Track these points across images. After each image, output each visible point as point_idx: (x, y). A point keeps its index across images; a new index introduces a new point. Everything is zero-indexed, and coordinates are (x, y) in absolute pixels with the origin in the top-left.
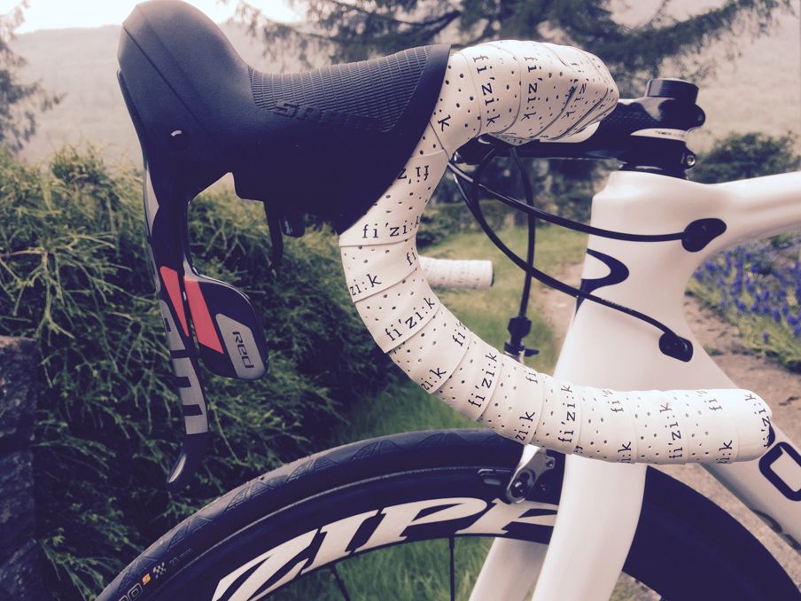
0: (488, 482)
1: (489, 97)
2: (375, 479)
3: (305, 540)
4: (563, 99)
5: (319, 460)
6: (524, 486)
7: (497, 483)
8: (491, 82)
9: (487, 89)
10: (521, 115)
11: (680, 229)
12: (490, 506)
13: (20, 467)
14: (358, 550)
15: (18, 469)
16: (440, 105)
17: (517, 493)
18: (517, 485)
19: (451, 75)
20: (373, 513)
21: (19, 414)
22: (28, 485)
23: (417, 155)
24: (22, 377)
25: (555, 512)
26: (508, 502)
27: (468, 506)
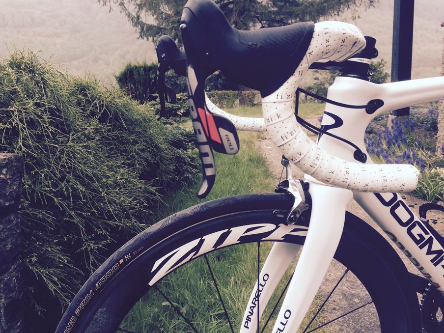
0: (278, 216)
1: (328, 44)
2: (227, 215)
3: (195, 243)
4: (352, 45)
5: (202, 206)
6: (295, 217)
7: (282, 216)
8: (330, 38)
9: (328, 41)
10: (337, 52)
11: (365, 104)
12: (278, 227)
13: (15, 222)
14: (218, 247)
15: (14, 222)
16: (310, 47)
17: (291, 221)
18: (292, 217)
19: (315, 35)
20: (226, 230)
21: (15, 194)
22: (18, 231)
23: (300, 66)
24: (16, 175)
25: (307, 230)
26: (287, 225)
27: (268, 227)
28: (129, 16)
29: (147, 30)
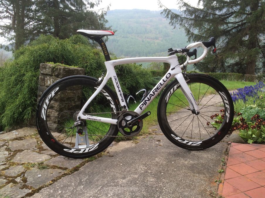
28: (186, 30)
29: (195, 37)
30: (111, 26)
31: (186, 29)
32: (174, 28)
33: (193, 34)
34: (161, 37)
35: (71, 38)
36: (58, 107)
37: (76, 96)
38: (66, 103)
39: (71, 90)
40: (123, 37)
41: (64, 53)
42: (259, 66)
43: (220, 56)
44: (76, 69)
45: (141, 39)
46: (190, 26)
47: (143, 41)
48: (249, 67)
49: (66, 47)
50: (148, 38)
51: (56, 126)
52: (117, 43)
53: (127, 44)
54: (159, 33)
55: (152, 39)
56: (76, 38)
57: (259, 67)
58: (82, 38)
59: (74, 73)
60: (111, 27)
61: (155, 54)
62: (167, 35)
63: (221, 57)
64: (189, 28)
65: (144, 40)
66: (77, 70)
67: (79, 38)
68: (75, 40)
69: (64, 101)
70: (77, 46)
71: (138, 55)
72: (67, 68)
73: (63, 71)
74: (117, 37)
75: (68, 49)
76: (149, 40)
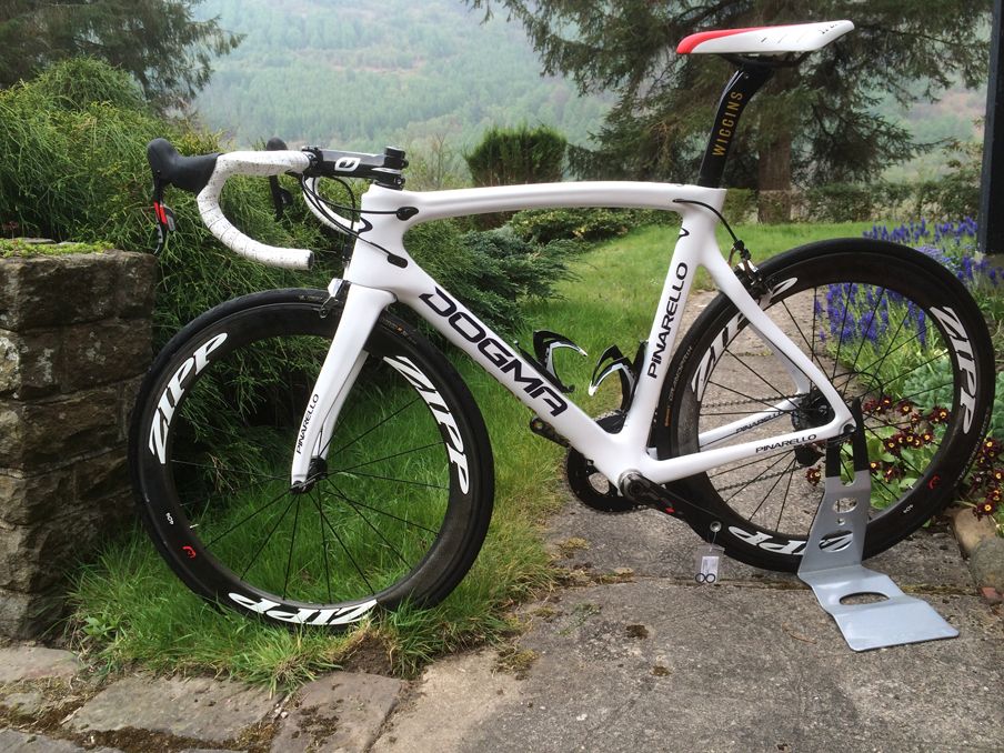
11: (395, 210)
21: (145, 296)
28: (530, 26)
29: (566, 55)
30: (218, 17)
31: (529, 23)
32: (487, 18)
33: (557, 42)
34: (422, 58)
35: (45, 77)
36: (18, 502)
37: (120, 417)
38: (64, 469)
39: (86, 387)
40: (270, 63)
41: (15, 165)
42: (800, 156)
43: (669, 124)
44: (99, 265)
45: (344, 69)
46: (547, 10)
47: (351, 77)
48: (769, 160)
49: (21, 128)
50: (369, 64)
51: (23, 609)
52: (247, 87)
53: (287, 90)
54: (412, 42)
55: (384, 65)
56: (74, 73)
57: (802, 159)
58: (102, 73)
59: (90, 285)
60: (218, 21)
61: (405, 128)
62: (441, 49)
63: (672, 127)
64: (545, 16)
65: (357, 71)
66: (110, 267)
67: (90, 74)
68: (67, 86)
69: (53, 458)
70: (84, 120)
71: (340, 134)
72: (47, 265)
73: (23, 284)
74: (242, 65)
75: (34, 143)
76: (375, 71)
